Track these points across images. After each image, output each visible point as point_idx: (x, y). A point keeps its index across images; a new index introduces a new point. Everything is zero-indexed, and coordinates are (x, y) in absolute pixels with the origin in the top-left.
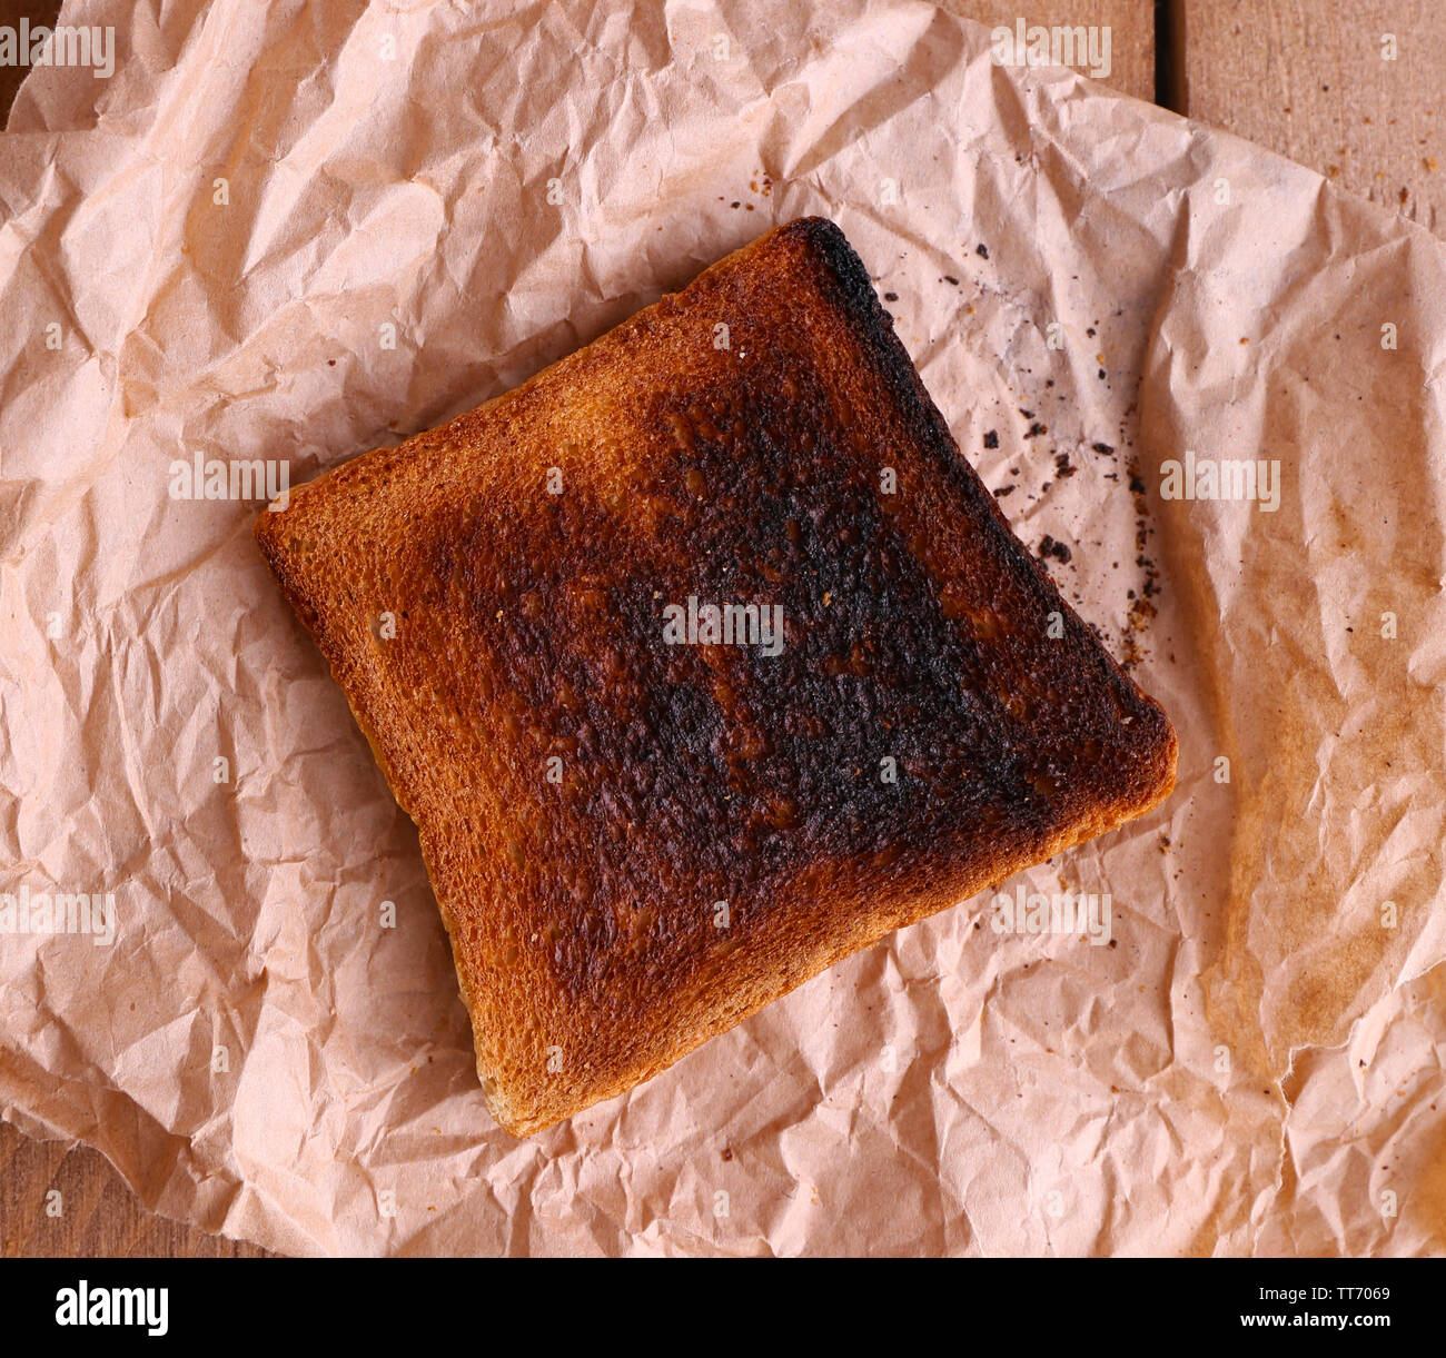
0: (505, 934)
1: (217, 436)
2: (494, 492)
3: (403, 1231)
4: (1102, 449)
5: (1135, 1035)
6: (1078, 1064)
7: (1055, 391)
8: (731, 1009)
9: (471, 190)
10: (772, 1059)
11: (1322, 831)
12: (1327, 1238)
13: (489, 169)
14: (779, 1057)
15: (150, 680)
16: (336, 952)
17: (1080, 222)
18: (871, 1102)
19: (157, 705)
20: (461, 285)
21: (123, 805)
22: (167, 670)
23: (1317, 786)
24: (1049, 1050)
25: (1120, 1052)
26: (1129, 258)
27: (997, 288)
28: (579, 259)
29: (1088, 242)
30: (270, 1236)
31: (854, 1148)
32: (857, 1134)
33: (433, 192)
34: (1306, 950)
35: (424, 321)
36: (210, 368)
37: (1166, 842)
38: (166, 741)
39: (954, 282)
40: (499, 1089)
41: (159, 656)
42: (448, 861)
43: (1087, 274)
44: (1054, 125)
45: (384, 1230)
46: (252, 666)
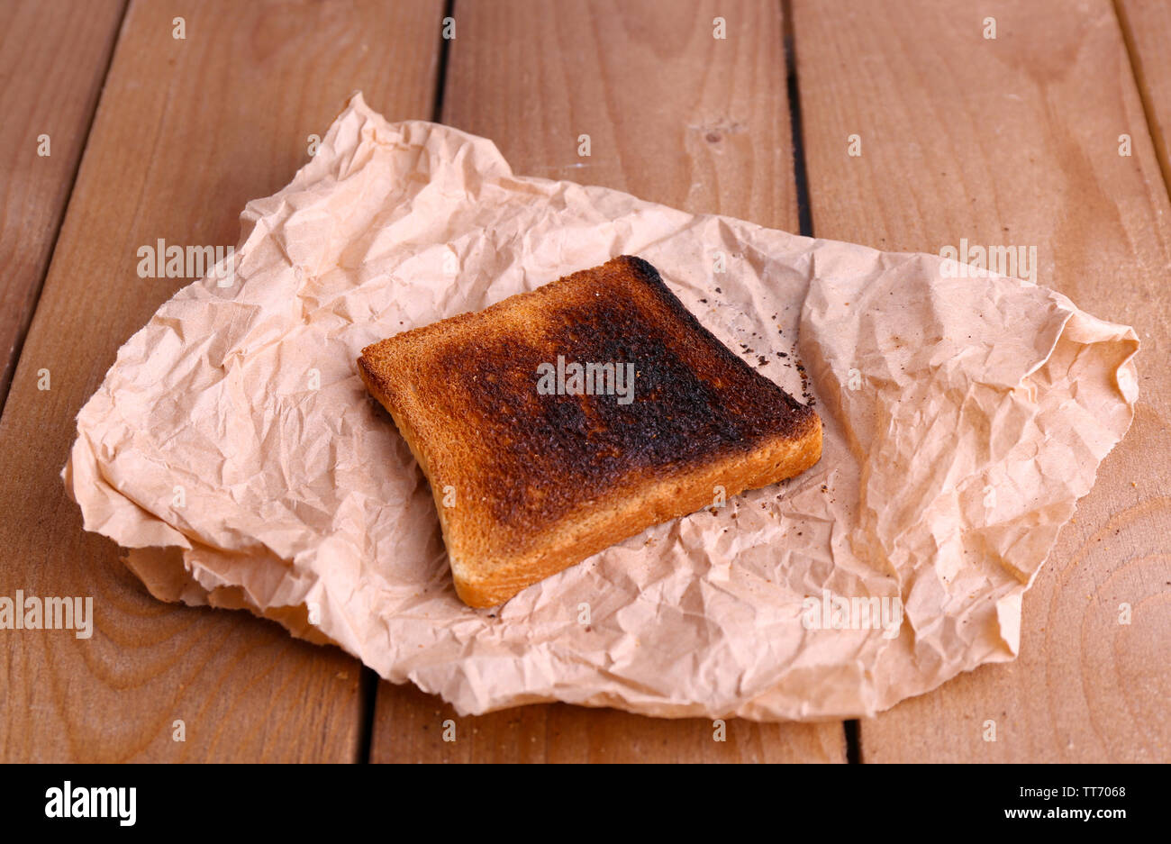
0: (469, 498)
1: (343, 337)
2: (475, 338)
3: (403, 657)
4: (782, 355)
5: (814, 561)
6: (785, 586)
7: (757, 336)
8: (587, 525)
9: (472, 254)
10: (613, 584)
11: (897, 440)
12: (936, 658)
13: (482, 243)
14: (617, 580)
15: (298, 426)
16: (379, 537)
17: (765, 276)
18: (668, 597)
19: (300, 436)
20: (466, 295)
21: (276, 474)
22: (307, 420)
23: (892, 422)
24: (769, 581)
25: (807, 574)
26: (789, 285)
27: (726, 303)
28: (522, 280)
29: (770, 284)
30: (330, 624)
31: (659, 621)
32: (660, 613)
33: (454, 255)
34: (898, 497)
35: (447, 310)
36: (344, 294)
37: (825, 487)
38: (303, 450)
39: (705, 301)
40: (461, 562)
41: (304, 416)
42: (441, 467)
43: (770, 296)
44: (749, 239)
45: (392, 653)
46: (349, 422)
